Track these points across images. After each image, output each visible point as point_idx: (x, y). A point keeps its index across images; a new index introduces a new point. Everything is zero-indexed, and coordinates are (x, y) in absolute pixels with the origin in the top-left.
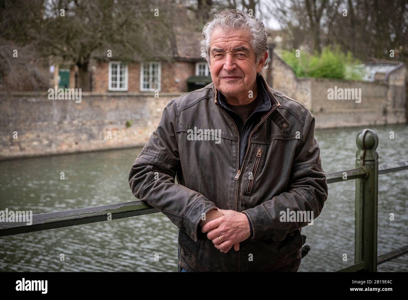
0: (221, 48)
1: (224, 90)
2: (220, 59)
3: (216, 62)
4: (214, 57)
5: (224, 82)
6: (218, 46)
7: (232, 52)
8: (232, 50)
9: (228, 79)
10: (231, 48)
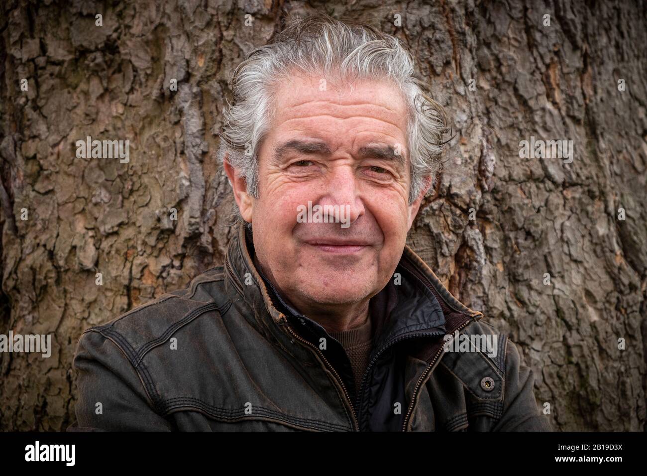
0: (317, 140)
1: (313, 286)
2: (307, 179)
3: (291, 187)
4: (285, 169)
5: (316, 260)
6: (309, 131)
7: (353, 157)
8: (356, 148)
9: (331, 248)
10: (353, 142)
